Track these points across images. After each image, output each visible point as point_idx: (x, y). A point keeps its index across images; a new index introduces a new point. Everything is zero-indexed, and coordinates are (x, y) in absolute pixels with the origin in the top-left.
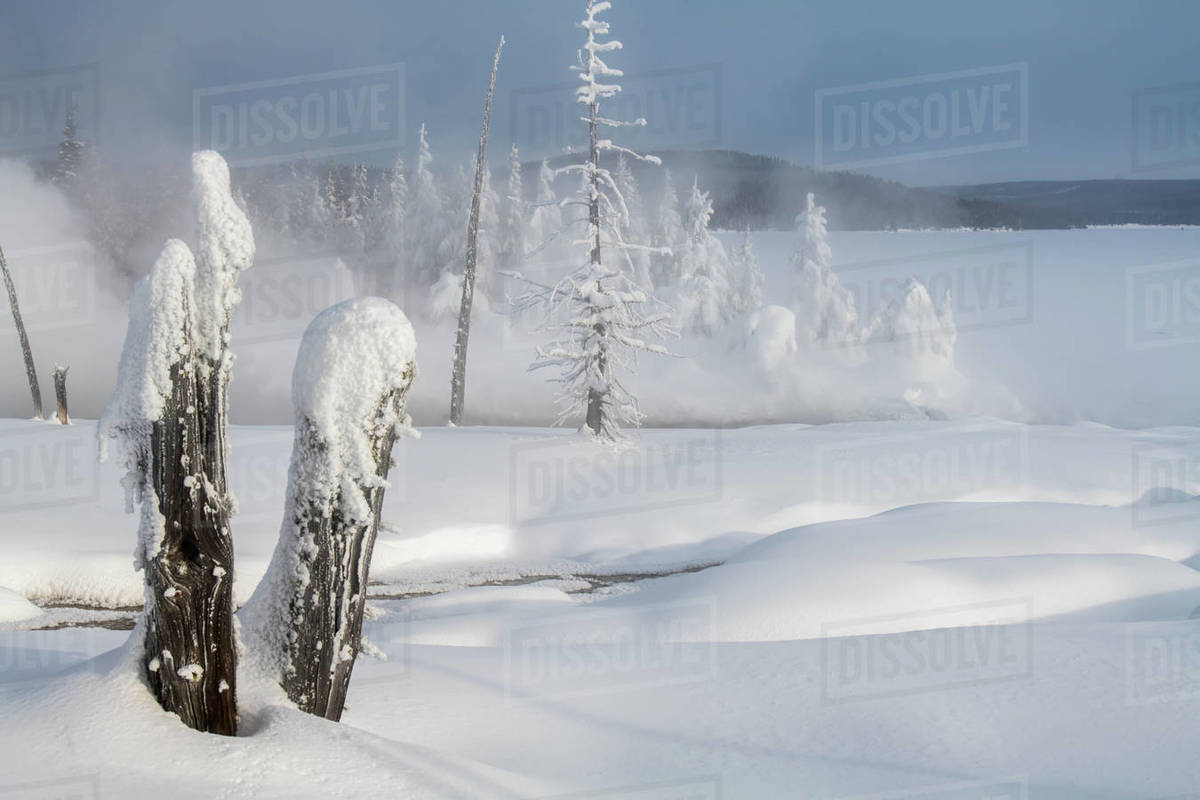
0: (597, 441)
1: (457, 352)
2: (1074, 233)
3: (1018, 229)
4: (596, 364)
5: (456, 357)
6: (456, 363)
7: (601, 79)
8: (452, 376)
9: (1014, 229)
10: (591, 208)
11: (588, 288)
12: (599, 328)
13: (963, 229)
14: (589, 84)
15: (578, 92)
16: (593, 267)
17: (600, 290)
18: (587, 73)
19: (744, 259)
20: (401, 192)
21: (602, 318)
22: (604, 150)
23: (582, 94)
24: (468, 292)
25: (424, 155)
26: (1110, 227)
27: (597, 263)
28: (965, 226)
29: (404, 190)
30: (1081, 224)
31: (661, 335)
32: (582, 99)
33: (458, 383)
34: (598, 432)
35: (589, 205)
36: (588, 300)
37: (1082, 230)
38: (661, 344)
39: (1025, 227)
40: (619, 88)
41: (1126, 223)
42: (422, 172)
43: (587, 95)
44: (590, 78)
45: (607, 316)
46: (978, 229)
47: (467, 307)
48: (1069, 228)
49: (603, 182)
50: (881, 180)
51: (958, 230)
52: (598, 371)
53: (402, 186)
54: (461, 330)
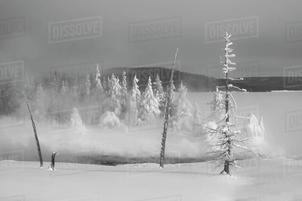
0: (228, 176)
1: (162, 144)
2: (267, 93)
3: (250, 92)
4: (227, 153)
5: (162, 146)
6: (162, 148)
7: (230, 66)
8: (160, 152)
9: (249, 92)
10: (226, 105)
11: (225, 129)
12: (229, 142)
13: (234, 92)
14: (226, 67)
15: (223, 70)
16: (227, 123)
17: (229, 130)
18: (226, 64)
19: (195, 106)
20: (89, 85)
21: (229, 139)
22: (230, 87)
23: (224, 70)
24: (166, 126)
25: (98, 74)
26: (278, 91)
27: (228, 122)
28: (234, 91)
29: (89, 84)
30: (270, 90)
31: (245, 143)
32: (224, 72)
33: (163, 154)
34: (228, 173)
35: (226, 104)
36: (225, 133)
37: (270, 92)
38: (245, 146)
39: (253, 91)
40: (235, 68)
41: (283, 90)
42: (97, 79)
43: (226, 71)
44: (227, 66)
45: (232, 138)
46: (238, 92)
47: (166, 131)
48: (266, 92)
49: (230, 97)
50: (208, 76)
51: (232, 92)
52: (228, 155)
53: (89, 83)
54: (164, 138)
